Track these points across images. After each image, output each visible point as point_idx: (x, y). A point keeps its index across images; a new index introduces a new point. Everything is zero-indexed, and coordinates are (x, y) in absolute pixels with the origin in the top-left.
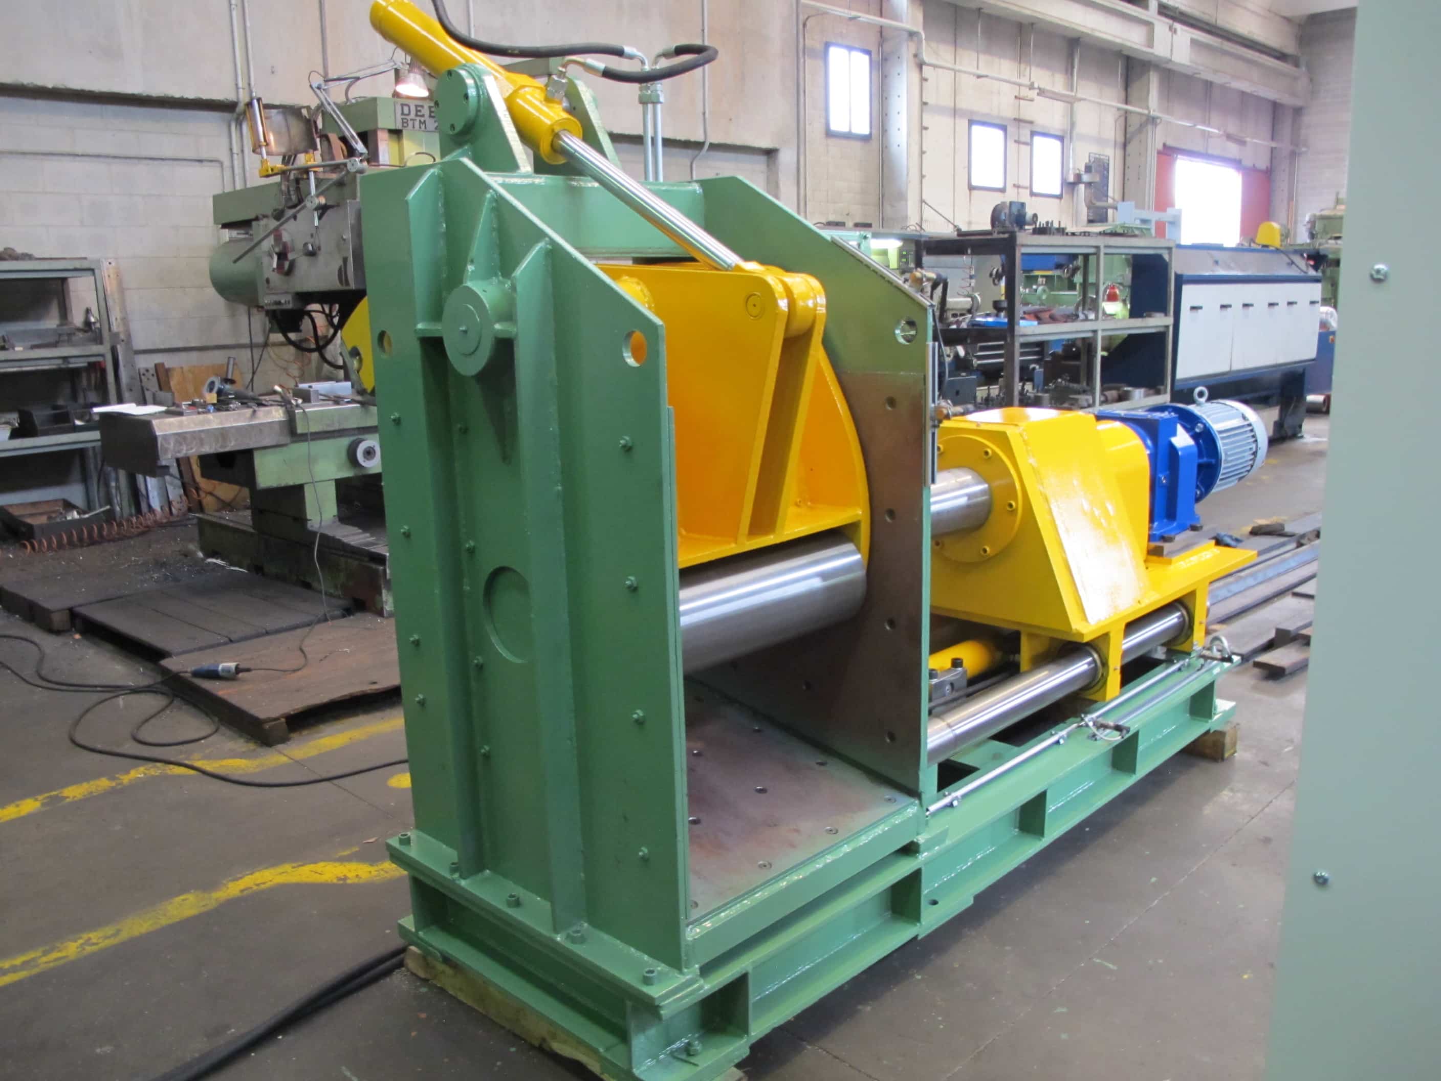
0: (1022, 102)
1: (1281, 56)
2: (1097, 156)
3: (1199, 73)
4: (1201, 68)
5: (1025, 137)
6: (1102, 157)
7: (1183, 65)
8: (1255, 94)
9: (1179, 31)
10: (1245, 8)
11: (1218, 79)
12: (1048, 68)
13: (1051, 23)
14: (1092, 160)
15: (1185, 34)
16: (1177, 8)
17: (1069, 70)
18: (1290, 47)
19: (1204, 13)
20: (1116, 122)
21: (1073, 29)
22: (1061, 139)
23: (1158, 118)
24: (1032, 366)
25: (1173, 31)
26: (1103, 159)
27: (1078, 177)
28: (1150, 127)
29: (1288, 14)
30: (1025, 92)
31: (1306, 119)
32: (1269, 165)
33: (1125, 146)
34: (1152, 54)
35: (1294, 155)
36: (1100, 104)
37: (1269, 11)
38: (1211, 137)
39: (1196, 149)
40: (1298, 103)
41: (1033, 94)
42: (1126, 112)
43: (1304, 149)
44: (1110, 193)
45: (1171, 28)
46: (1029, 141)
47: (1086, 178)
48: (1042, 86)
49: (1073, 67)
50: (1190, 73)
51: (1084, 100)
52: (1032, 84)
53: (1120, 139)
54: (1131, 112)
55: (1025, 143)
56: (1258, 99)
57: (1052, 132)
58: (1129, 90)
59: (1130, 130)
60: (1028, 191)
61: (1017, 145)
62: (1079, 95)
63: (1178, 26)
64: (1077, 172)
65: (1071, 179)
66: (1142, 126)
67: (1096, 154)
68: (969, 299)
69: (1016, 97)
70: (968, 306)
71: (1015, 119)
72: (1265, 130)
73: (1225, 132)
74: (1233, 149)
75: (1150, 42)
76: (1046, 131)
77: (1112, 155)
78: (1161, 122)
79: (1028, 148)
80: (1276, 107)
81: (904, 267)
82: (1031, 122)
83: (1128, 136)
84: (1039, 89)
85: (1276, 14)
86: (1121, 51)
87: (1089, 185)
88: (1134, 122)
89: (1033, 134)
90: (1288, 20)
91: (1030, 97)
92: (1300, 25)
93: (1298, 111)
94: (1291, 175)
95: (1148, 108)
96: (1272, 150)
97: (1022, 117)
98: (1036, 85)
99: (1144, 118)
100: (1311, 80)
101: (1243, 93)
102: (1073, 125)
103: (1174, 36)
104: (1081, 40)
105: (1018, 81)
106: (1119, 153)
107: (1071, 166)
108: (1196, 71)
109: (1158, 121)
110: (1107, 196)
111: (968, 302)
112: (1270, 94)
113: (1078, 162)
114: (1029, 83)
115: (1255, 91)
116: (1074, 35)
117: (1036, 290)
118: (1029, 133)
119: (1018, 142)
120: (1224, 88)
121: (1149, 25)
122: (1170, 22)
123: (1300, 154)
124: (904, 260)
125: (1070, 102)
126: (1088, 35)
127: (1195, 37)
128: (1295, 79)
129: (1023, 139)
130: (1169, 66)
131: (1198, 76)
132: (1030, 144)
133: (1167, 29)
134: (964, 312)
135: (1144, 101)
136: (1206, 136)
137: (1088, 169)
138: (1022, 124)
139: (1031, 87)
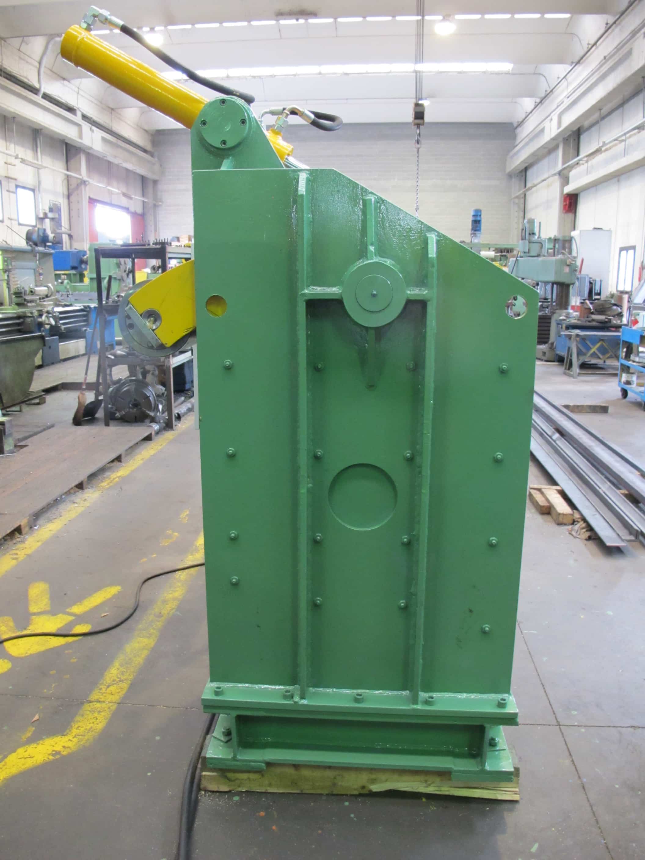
0: (9, 166)
1: (145, 151)
2: (54, 202)
3: (106, 157)
4: (108, 154)
5: (13, 188)
6: (57, 203)
7: (98, 151)
8: (134, 171)
9: (95, 131)
10: (126, 122)
11: (115, 161)
12: (23, 146)
13: (25, 118)
14: (51, 204)
15: (99, 134)
16: (91, 118)
17: (35, 148)
18: (149, 147)
19: (106, 123)
20: (63, 181)
21: (39, 124)
22: (33, 190)
23: (87, 181)
24: (84, 329)
25: (92, 131)
26: (57, 204)
27: (46, 215)
28: (83, 187)
29: (146, 128)
30: (12, 160)
31: (160, 187)
32: (142, 211)
33: (69, 197)
34: (82, 143)
35: (155, 206)
36: (54, 170)
37: (137, 125)
38: (113, 194)
39: (106, 201)
40: (155, 177)
41: (17, 162)
42: (68, 176)
43: (160, 203)
44: (63, 224)
45: (91, 129)
46: (14, 190)
47: (50, 215)
48: (23, 157)
49: (37, 147)
50: (101, 156)
51: (45, 167)
52: (17, 155)
53: (66, 193)
54: (71, 176)
55: (12, 192)
56: (135, 173)
57: (29, 186)
58: (69, 163)
59: (71, 187)
60: (17, 222)
61: (8, 193)
62: (44, 165)
63: (94, 128)
64: (44, 211)
65: (41, 216)
66: (78, 186)
67: (53, 201)
68: (46, 288)
69: (6, 163)
70: (46, 293)
71: (6, 177)
72: (139, 191)
73: (122, 191)
74: (124, 201)
75: (81, 137)
76: (24, 186)
77: (62, 202)
78: (88, 184)
79: (15, 195)
80: (143, 179)
81: (6, 268)
82: (15, 179)
83: (70, 191)
84: (22, 159)
85: (141, 128)
86: (64, 140)
87: (52, 219)
88: (74, 183)
89: (17, 186)
90: (146, 131)
91: (14, 163)
92: (152, 135)
93: (155, 182)
94: (155, 217)
95: (81, 175)
96: (144, 202)
97: (10, 175)
98: (20, 156)
99: (79, 181)
100: (161, 165)
101: (127, 170)
102: (39, 182)
103: (93, 134)
104: (42, 131)
105: (6, 152)
106: (66, 201)
107: (41, 208)
108: (106, 156)
109: (87, 183)
110: (61, 226)
111: (45, 290)
112: (141, 171)
113: (44, 207)
114: (15, 155)
115: (135, 170)
116: (37, 127)
117: (62, 283)
118: (14, 186)
119: (8, 191)
120: (118, 166)
121: (79, 125)
122: (90, 125)
123: (158, 206)
124: (6, 263)
125: (38, 168)
126: (46, 128)
127: (103, 135)
128: (154, 164)
129: (11, 190)
130: (90, 151)
131: (105, 158)
132: (15, 193)
133: (89, 129)
134: (44, 297)
135: (78, 170)
136: (111, 193)
137: (51, 210)
138: (10, 180)
139: (17, 157)
